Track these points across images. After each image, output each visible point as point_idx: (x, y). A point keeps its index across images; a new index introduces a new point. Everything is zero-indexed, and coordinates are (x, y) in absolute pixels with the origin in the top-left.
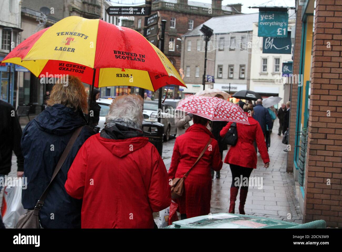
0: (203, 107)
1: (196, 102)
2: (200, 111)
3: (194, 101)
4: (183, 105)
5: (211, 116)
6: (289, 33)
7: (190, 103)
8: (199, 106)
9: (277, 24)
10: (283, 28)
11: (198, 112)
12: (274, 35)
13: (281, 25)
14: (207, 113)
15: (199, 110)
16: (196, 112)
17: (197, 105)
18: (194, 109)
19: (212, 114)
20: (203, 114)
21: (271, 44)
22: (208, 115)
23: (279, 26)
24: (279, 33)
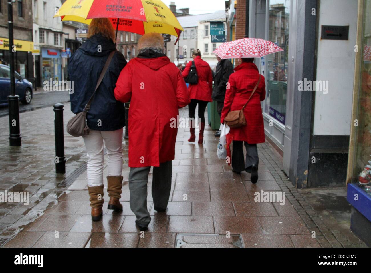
0: (245, 50)
1: (235, 47)
2: (245, 54)
3: (234, 47)
4: (226, 53)
5: (256, 54)
6: (224, 32)
7: (231, 50)
8: (241, 49)
9: (218, 29)
10: (222, 31)
11: (243, 55)
12: (217, 35)
13: (220, 29)
14: (251, 53)
15: (243, 53)
16: (242, 56)
17: (238, 49)
18: (238, 54)
19: (257, 52)
20: (249, 55)
21: (215, 38)
22: (253, 54)
23: (219, 30)
24: (220, 33)
